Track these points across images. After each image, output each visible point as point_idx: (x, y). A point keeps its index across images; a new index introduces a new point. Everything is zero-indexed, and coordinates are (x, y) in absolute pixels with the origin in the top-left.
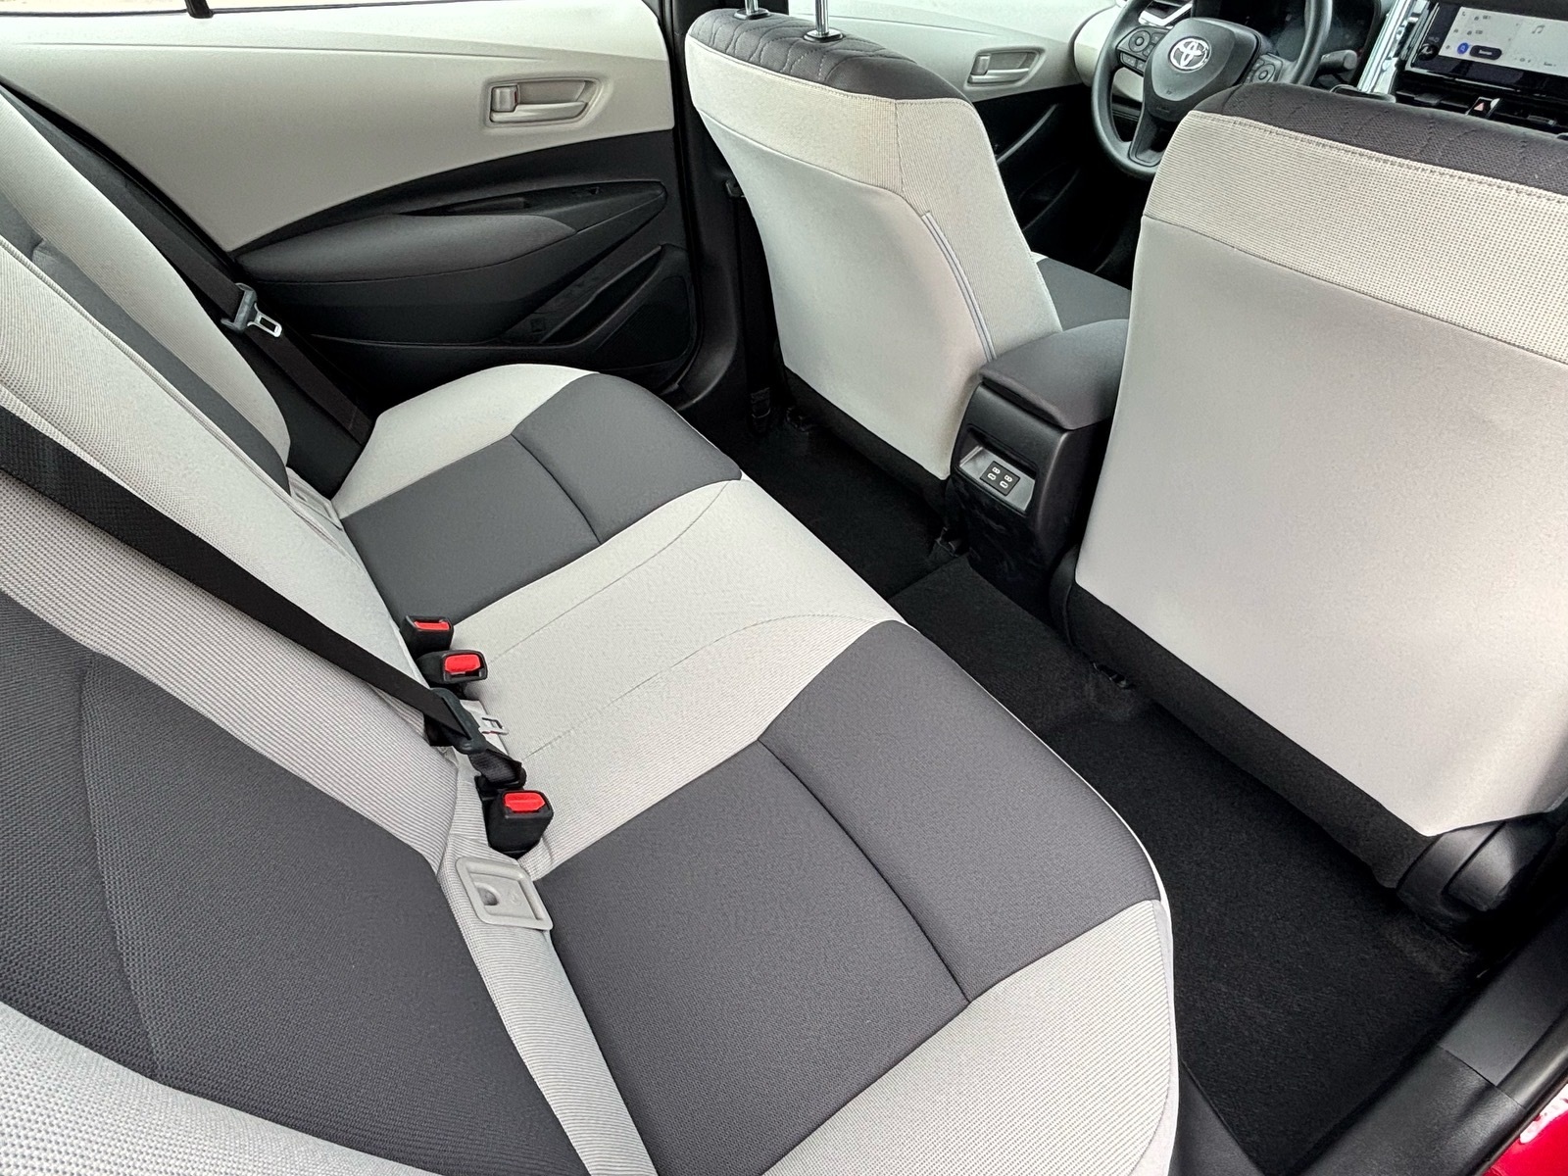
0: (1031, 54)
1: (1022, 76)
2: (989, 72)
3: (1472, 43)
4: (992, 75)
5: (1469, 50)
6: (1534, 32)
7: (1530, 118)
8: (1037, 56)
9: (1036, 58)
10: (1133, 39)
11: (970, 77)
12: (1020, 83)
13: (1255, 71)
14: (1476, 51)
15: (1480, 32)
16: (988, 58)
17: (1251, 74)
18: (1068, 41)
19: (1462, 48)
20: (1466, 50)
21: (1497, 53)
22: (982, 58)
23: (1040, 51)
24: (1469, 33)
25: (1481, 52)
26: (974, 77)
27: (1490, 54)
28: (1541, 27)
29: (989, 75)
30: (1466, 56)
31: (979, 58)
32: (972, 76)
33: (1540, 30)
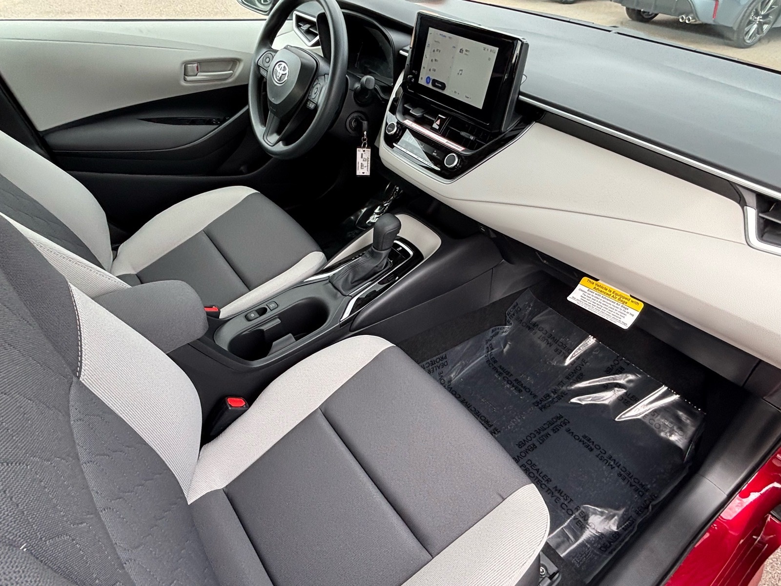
0: (234, 62)
1: (231, 75)
2: (198, 74)
3: (432, 78)
4: (201, 76)
6: (458, 74)
8: (238, 63)
9: (237, 65)
10: (265, 58)
11: (184, 77)
12: (230, 80)
14: (434, 82)
15: (435, 70)
16: (193, 65)
19: (428, 80)
20: (430, 81)
21: (443, 86)
22: (189, 65)
23: (239, 60)
24: (430, 70)
25: (436, 84)
26: (188, 78)
27: (440, 85)
28: (462, 70)
29: (199, 76)
30: (430, 86)
31: (187, 66)
32: (186, 77)
33: (461, 72)
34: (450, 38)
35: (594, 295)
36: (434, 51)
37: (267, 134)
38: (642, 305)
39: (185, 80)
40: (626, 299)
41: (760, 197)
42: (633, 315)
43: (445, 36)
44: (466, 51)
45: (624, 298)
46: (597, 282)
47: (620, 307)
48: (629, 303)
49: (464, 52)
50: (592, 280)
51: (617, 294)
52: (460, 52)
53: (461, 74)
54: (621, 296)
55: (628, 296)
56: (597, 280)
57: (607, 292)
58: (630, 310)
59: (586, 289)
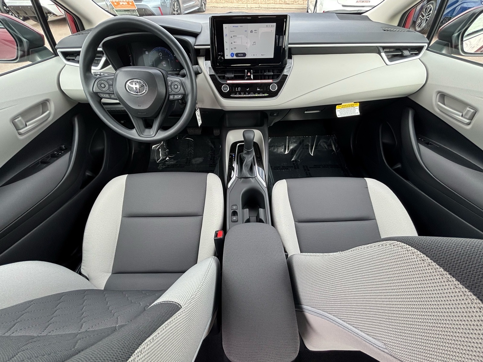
0: (44, 104)
2: (27, 124)
3: (235, 53)
4: (31, 124)
5: (235, 55)
6: (253, 45)
7: (267, 73)
8: (48, 103)
10: (99, 86)
11: (18, 132)
12: (50, 119)
13: (171, 86)
14: (237, 55)
15: (235, 48)
16: (20, 118)
17: (169, 87)
18: (57, 89)
19: (232, 55)
20: (234, 55)
21: (244, 55)
22: (16, 120)
23: (47, 100)
24: (232, 49)
25: (239, 55)
26: (21, 131)
27: (242, 55)
28: (255, 42)
29: (29, 125)
30: (235, 57)
31: (15, 122)
32: (19, 131)
33: (254, 43)
34: (241, 26)
35: (343, 110)
36: (231, 37)
37: (140, 133)
38: (358, 104)
39: (20, 134)
40: (353, 104)
41: (384, 48)
42: (357, 108)
43: (237, 27)
44: (255, 30)
45: (352, 105)
46: (342, 105)
47: (352, 108)
48: (355, 105)
49: (254, 31)
50: (340, 105)
51: (350, 105)
52: (251, 32)
53: (255, 44)
54: (351, 105)
55: (353, 103)
56: (341, 104)
57: (346, 106)
58: (356, 107)
59: (339, 110)
